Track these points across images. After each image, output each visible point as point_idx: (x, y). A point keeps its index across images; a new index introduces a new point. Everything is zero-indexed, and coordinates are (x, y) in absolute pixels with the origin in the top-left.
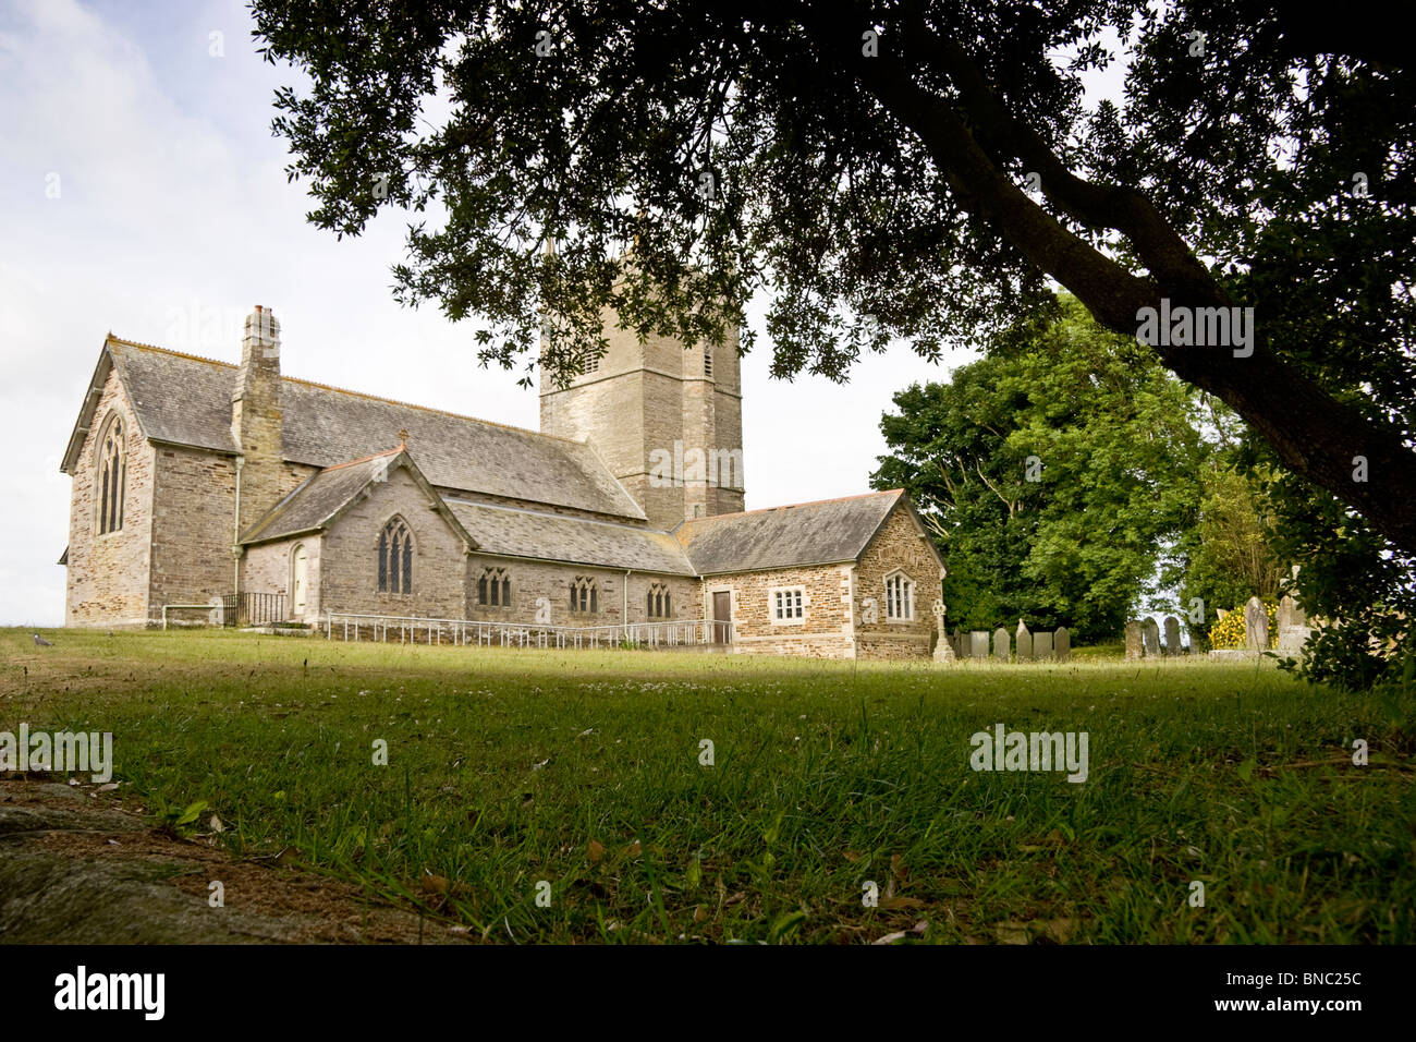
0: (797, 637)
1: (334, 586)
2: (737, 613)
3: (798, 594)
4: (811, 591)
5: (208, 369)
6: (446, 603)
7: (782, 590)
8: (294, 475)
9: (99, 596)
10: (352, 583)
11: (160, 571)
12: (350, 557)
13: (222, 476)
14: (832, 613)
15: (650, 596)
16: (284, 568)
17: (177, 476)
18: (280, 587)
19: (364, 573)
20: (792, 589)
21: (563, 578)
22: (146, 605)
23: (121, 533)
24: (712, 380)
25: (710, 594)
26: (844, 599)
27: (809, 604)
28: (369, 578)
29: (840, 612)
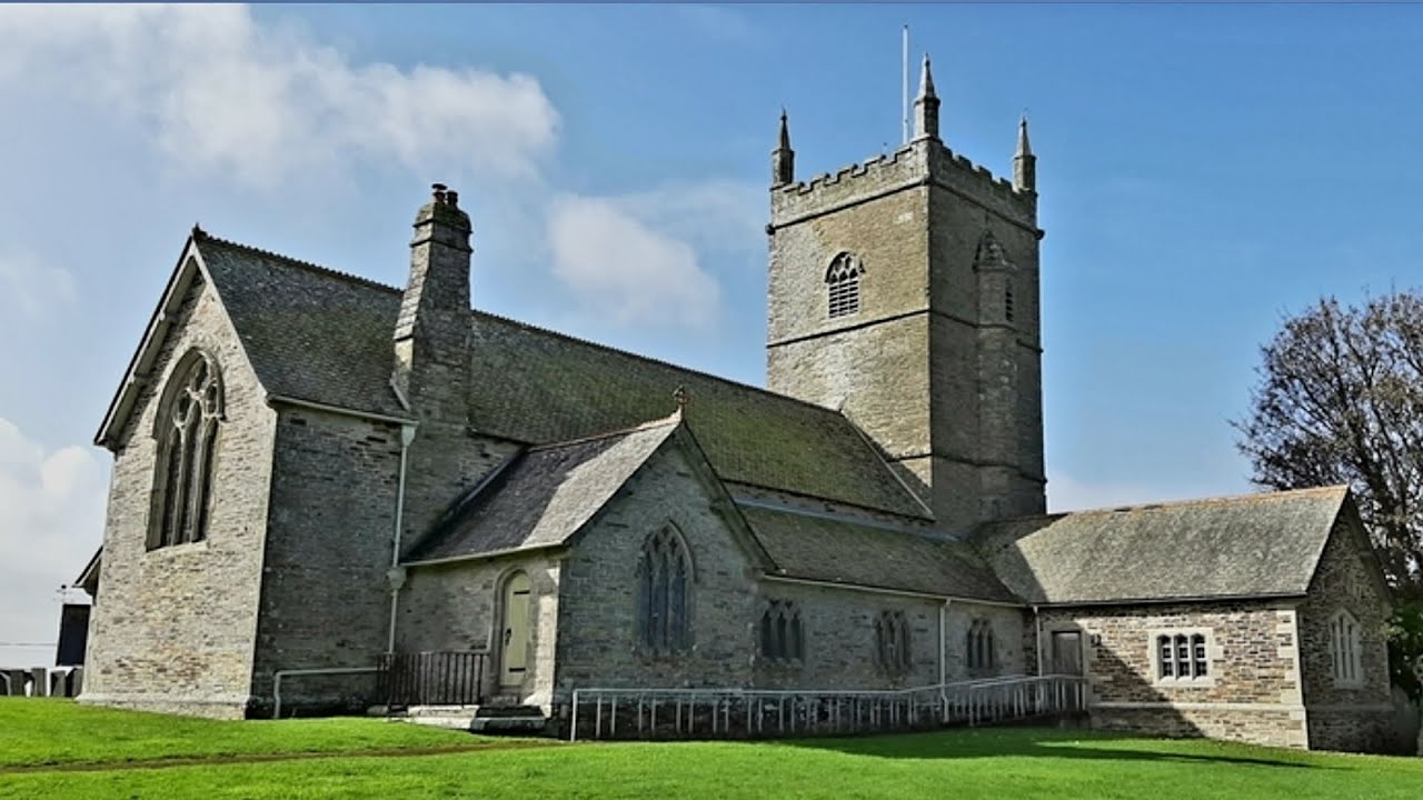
0: (1202, 706)
1: (577, 641)
2: (1093, 664)
3: (1199, 639)
4: (1224, 636)
5: (345, 288)
6: (730, 660)
7: (1171, 632)
8: (486, 456)
9: (154, 650)
10: (603, 634)
11: (275, 614)
12: (601, 592)
13: (378, 457)
14: (1264, 672)
15: (970, 635)
16: (484, 607)
17: (309, 456)
18: (478, 638)
19: (620, 615)
20: (1188, 632)
21: (867, 613)
22: (249, 672)
23: (202, 546)
24: (1012, 325)
25: (1047, 634)
26: (1283, 652)
27: (1221, 656)
28: (626, 624)
29: (1278, 672)
